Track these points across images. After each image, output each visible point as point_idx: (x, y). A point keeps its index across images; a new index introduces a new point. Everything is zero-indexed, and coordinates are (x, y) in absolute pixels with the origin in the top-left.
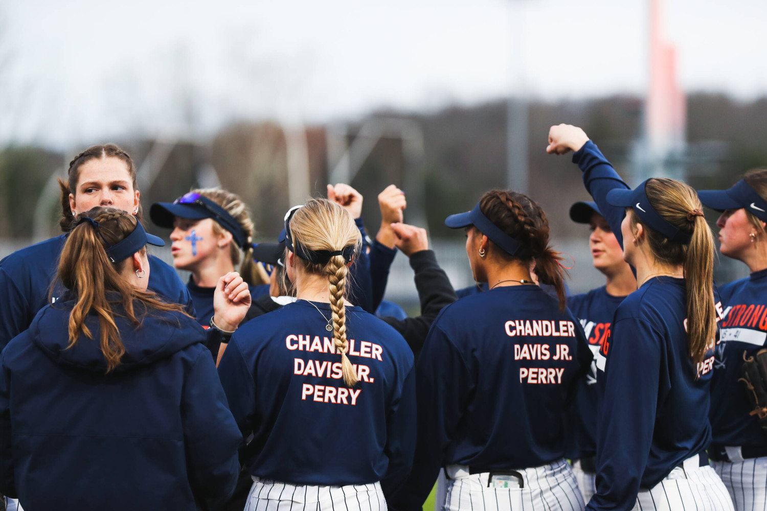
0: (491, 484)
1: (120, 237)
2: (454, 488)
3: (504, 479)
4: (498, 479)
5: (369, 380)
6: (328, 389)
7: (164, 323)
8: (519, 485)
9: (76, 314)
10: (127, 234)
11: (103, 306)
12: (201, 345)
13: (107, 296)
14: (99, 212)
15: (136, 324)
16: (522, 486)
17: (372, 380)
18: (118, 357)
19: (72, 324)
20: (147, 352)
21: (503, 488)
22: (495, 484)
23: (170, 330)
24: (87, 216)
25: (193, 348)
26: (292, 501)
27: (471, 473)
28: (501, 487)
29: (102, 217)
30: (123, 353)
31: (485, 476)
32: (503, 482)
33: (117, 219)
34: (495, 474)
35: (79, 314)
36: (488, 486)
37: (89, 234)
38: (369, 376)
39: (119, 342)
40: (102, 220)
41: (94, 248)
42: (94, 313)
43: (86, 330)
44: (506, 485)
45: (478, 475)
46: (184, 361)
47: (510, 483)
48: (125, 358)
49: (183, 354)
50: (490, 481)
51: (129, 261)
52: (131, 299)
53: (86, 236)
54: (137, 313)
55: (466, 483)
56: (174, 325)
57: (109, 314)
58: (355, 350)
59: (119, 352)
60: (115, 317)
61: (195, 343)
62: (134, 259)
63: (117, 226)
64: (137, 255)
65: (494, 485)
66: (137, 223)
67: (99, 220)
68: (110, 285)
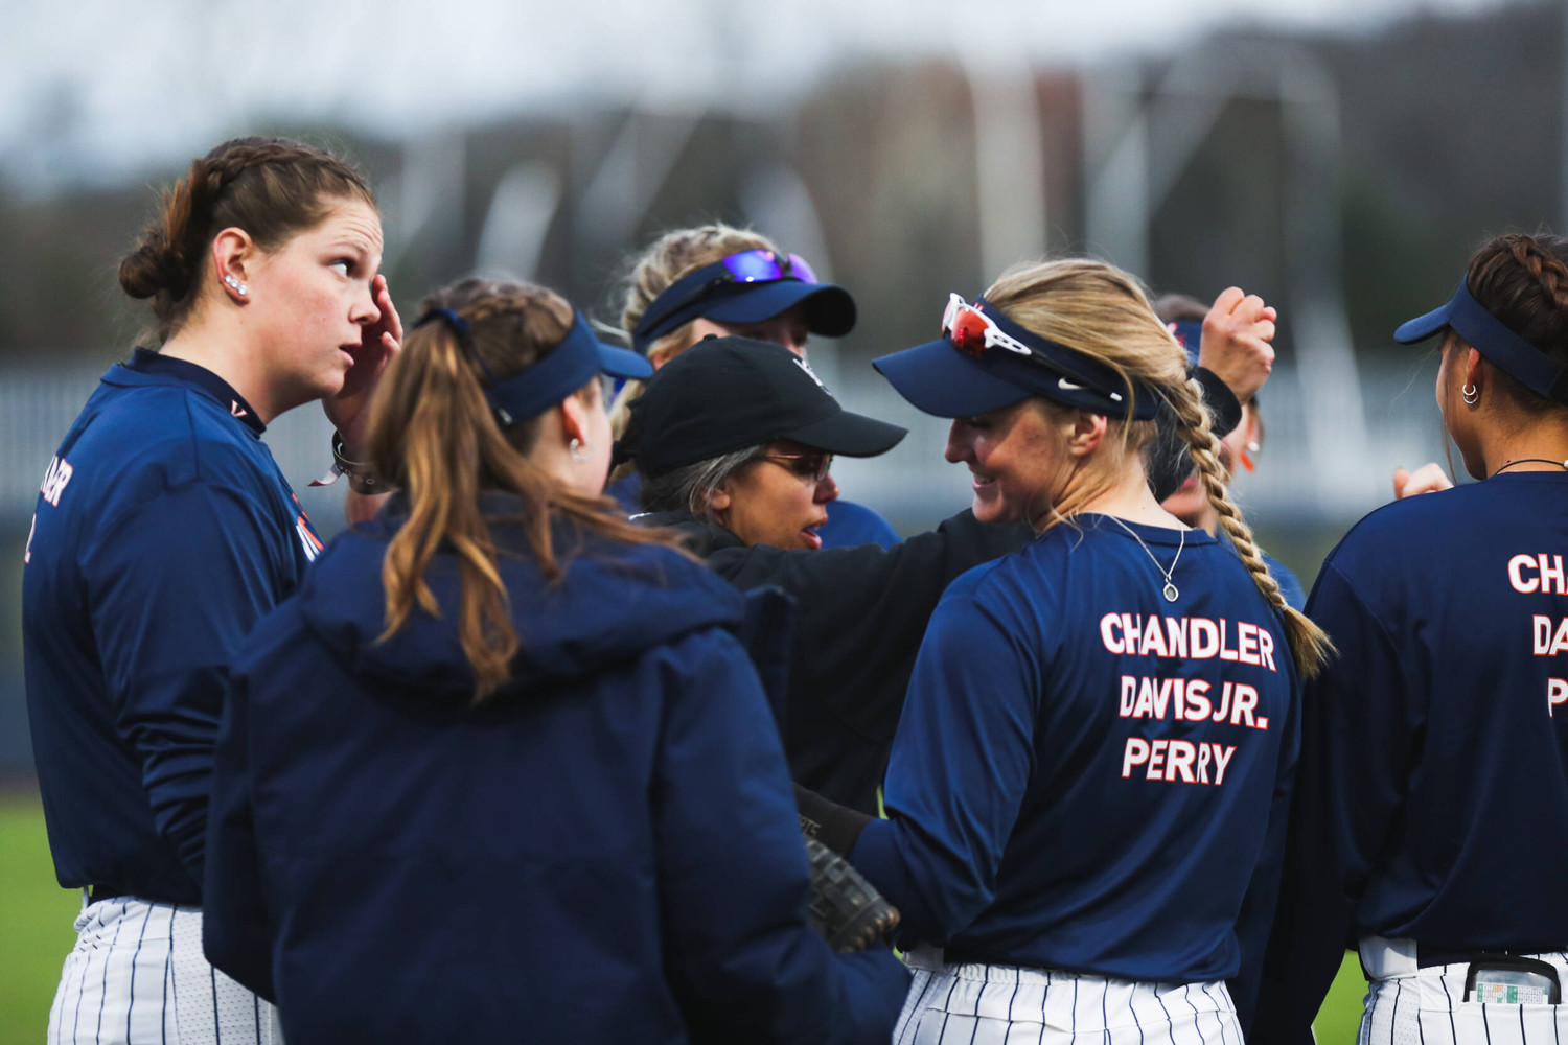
0: (1473, 994)
1: (527, 358)
2: (1380, 1002)
3: (1507, 982)
4: (1489, 981)
5: (1256, 721)
6: (1176, 745)
7: (620, 572)
8: (1546, 998)
9: (400, 553)
10: (544, 350)
11: (470, 535)
12: (720, 634)
13: (483, 506)
14: (473, 293)
15: (551, 574)
16: (1555, 998)
17: (1262, 723)
18: (500, 661)
19: (391, 579)
20: (571, 647)
21: (1505, 1004)
22: (1484, 993)
23: (635, 592)
24: (445, 306)
25: (697, 641)
26: (1044, 1024)
27: (1420, 966)
28: (1499, 1001)
29: (482, 308)
30: (513, 649)
31: (1459, 971)
32: (1505, 987)
33: (519, 312)
34: (1484, 968)
35: (407, 555)
36: (1466, 998)
37: (443, 352)
38: (1256, 713)
39: (505, 620)
40: (481, 315)
41: (452, 385)
42: (448, 548)
43: (427, 598)
44: (1512, 997)
45: (1440, 969)
46: (666, 669)
47: (1523, 989)
48: (521, 663)
49: (666, 654)
50: (1470, 984)
51: (550, 420)
52: (545, 514)
53: (435, 356)
54: (559, 549)
55: (1408, 990)
56: (646, 577)
57: (486, 553)
58: (1228, 647)
59: (505, 648)
60: (498, 560)
61: (704, 628)
62: (563, 416)
63: (519, 330)
64: (572, 405)
65: (1480, 997)
66: (575, 322)
67: (472, 315)
68: (492, 476)
